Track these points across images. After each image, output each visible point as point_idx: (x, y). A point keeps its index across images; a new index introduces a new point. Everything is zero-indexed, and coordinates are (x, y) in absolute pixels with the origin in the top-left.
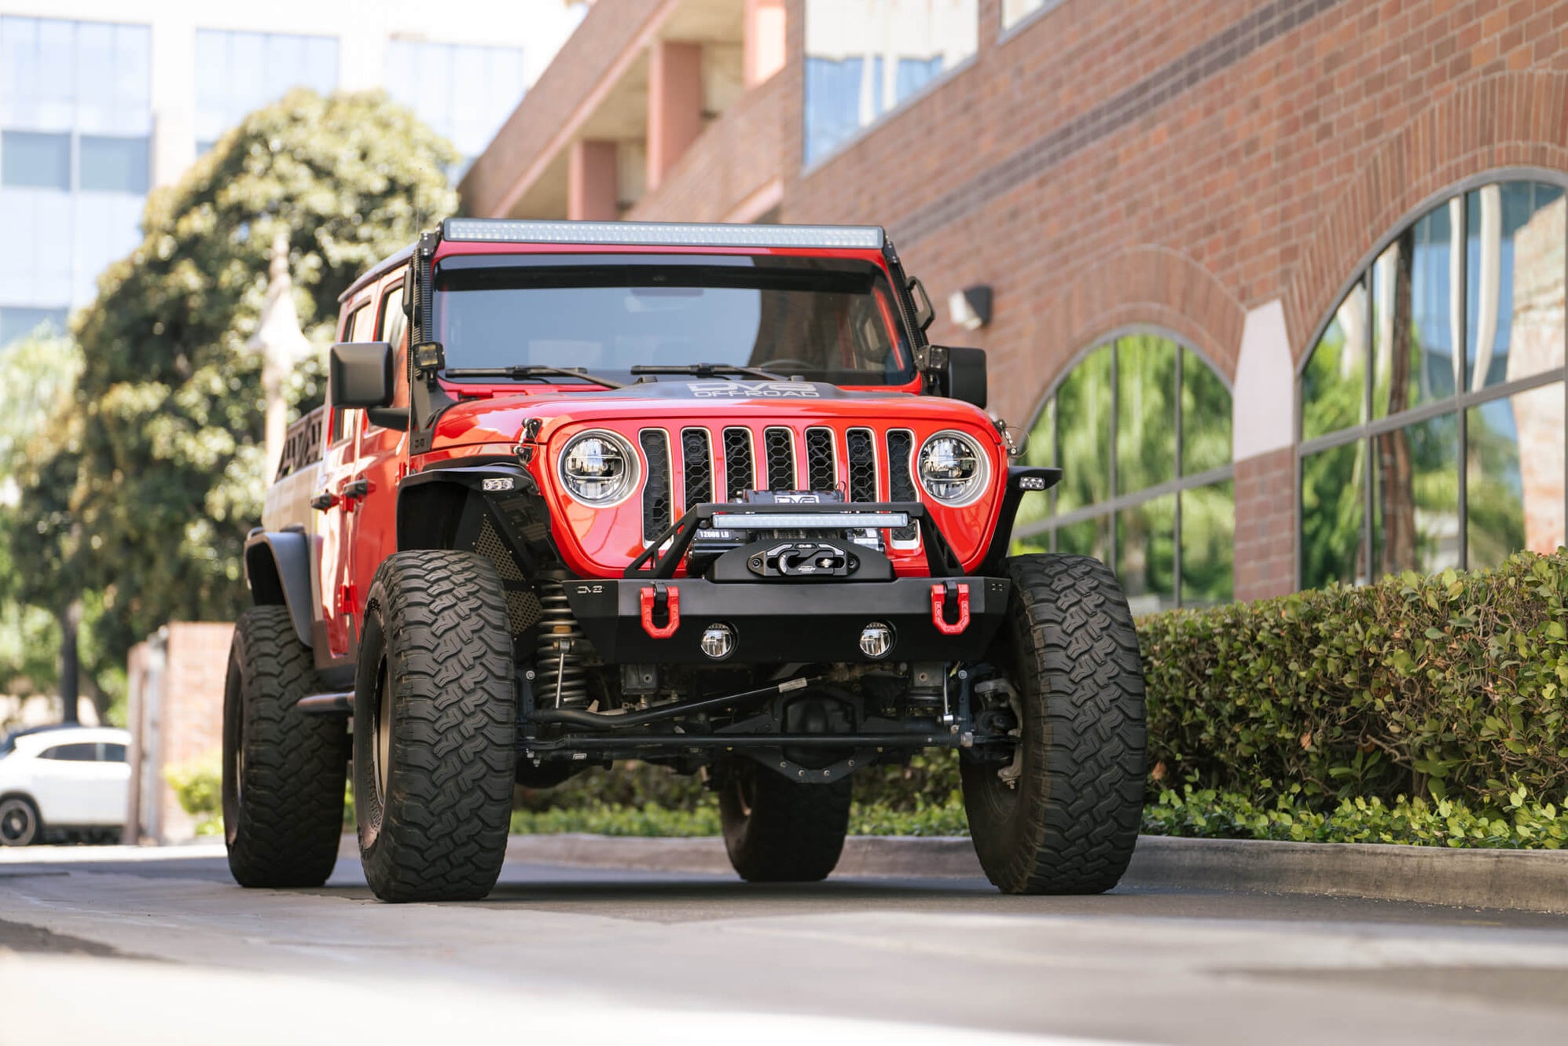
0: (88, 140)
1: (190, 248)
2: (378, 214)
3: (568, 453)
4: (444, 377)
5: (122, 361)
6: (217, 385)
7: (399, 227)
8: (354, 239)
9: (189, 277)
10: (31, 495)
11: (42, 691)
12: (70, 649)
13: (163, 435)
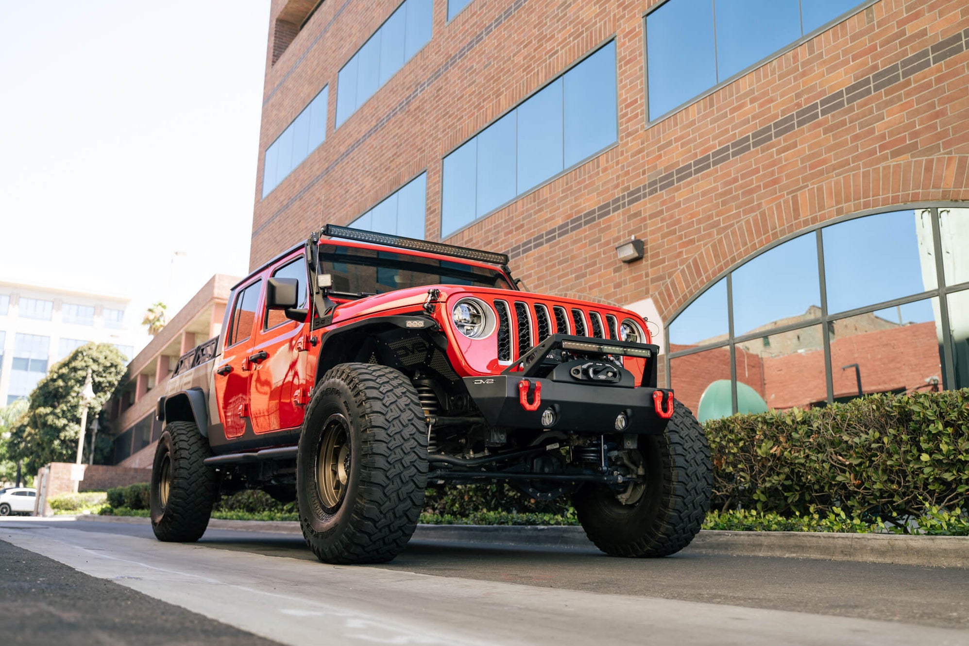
0: (33, 360)
1: (61, 377)
2: (108, 371)
5: (42, 403)
6: (65, 408)
7: (113, 374)
8: (102, 376)
9: (60, 383)
10: (13, 434)
11: (9, 480)
12: (19, 471)
13: (50, 419)
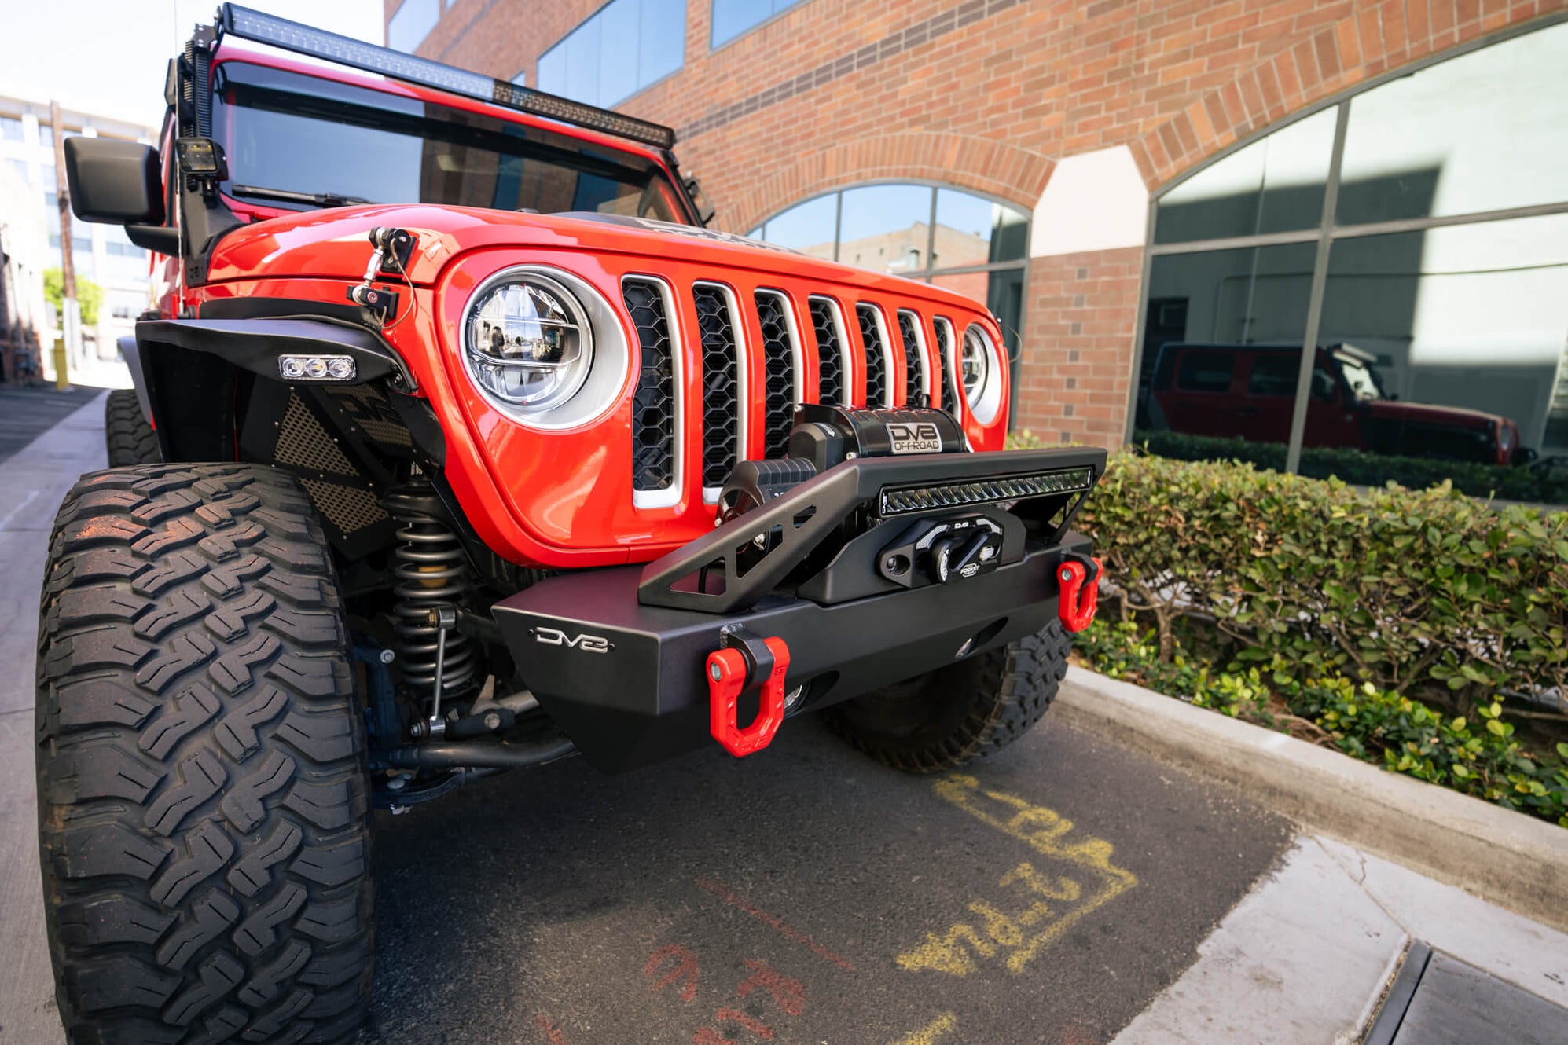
3: (474, 312)
4: (230, 194)
